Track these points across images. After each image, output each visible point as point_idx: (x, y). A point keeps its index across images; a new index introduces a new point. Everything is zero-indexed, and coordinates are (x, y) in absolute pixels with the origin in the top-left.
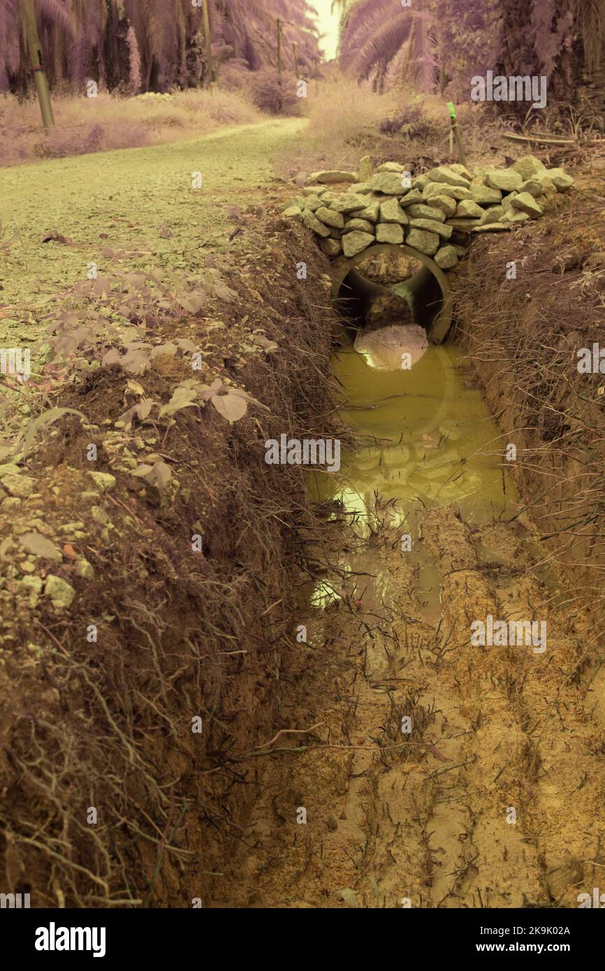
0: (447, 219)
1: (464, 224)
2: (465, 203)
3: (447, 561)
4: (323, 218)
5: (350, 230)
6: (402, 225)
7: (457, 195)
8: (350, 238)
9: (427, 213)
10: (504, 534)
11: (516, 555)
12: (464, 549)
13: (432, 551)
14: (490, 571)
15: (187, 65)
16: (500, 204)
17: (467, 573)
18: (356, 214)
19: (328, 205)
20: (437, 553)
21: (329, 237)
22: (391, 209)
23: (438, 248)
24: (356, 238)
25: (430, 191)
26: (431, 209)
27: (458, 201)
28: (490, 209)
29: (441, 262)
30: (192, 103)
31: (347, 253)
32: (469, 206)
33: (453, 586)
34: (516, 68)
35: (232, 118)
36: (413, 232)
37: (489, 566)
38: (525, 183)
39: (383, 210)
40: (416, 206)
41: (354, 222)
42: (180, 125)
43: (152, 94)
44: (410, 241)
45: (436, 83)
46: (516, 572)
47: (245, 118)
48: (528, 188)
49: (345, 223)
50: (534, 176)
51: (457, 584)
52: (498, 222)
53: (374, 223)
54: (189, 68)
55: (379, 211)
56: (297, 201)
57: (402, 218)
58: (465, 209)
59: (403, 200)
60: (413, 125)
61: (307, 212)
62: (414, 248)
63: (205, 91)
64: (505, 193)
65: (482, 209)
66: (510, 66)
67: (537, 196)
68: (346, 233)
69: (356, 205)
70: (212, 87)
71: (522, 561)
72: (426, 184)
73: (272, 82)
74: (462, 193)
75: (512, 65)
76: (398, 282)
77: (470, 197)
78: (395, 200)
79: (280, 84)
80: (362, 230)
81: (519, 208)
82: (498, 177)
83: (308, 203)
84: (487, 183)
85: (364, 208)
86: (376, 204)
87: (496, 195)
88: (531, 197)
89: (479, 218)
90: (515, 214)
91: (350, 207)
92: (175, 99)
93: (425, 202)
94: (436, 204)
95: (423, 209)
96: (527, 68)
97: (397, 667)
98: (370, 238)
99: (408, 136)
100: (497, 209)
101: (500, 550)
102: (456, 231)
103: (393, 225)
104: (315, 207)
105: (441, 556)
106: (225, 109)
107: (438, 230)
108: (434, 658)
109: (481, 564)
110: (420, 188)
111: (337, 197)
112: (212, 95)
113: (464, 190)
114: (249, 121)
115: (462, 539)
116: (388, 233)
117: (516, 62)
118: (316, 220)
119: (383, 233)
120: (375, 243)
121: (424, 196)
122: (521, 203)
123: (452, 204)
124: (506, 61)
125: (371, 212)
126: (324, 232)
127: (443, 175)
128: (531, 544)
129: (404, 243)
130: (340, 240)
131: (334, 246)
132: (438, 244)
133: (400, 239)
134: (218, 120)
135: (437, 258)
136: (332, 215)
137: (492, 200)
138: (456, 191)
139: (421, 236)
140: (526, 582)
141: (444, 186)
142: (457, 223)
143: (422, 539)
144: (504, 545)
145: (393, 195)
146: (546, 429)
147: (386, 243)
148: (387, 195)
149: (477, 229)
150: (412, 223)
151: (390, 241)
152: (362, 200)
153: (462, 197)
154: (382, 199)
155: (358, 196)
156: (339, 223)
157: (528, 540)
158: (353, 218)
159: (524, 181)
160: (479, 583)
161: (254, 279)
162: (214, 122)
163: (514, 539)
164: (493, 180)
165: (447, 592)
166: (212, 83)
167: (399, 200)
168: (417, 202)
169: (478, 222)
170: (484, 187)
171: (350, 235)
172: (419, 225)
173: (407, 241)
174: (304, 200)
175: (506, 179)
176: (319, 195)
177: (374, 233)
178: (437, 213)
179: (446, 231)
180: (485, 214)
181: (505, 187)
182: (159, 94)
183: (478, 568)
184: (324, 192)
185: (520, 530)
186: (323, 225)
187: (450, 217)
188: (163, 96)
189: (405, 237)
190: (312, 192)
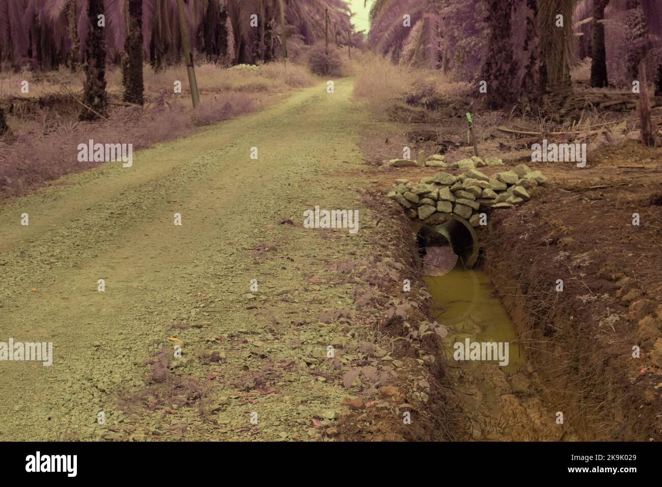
0: (476, 199)
1: (486, 202)
2: (486, 190)
3: (498, 390)
4: (408, 198)
5: (423, 204)
6: (452, 202)
7: (482, 186)
8: (422, 209)
9: (465, 196)
10: (523, 378)
11: (529, 387)
12: (505, 384)
13: (490, 385)
14: (518, 394)
15: (265, 41)
16: (506, 191)
17: (509, 395)
18: (426, 195)
19: (410, 190)
20: (493, 386)
21: (411, 208)
22: (445, 193)
23: (472, 215)
24: (426, 209)
25: (467, 183)
26: (467, 193)
27: (483, 189)
28: (501, 194)
29: (473, 223)
30: (272, 72)
31: (421, 217)
32: (489, 192)
33: (504, 401)
34: (499, 66)
35: (299, 83)
36: (458, 206)
37: (518, 392)
38: (521, 180)
39: (441, 193)
40: (459, 191)
41: (425, 200)
42: (266, 90)
43: (244, 65)
44: (456, 211)
45: (439, 61)
46: (530, 395)
47: (307, 83)
48: (522, 184)
49: (420, 200)
50: (525, 176)
51: (505, 400)
52: (505, 202)
53: (436, 200)
54: (266, 43)
55: (438, 194)
56: (393, 188)
57: (451, 198)
58: (486, 194)
59: (452, 188)
60: (429, 98)
61: (399, 194)
62: (458, 215)
63: (281, 64)
64: (509, 185)
65: (496, 194)
66: (495, 64)
67: (527, 188)
68: (420, 206)
69: (426, 190)
70: (285, 61)
71: (532, 391)
72: (464, 179)
73: (322, 53)
74: (485, 185)
75: (497, 63)
76: (439, 224)
77: (489, 187)
78: (447, 188)
79: (327, 54)
80: (429, 204)
81: (517, 195)
82: (505, 176)
83: (399, 189)
84: (499, 179)
85: (430, 192)
86: (437, 190)
87: (504, 186)
88: (524, 189)
89: (494, 199)
90: (515, 198)
91: (422, 192)
92: (260, 69)
93: (464, 189)
94: (470, 191)
95: (463, 193)
96: (506, 66)
97: (486, 434)
98: (434, 209)
99: (425, 106)
100: (505, 194)
101: (522, 385)
102: (481, 206)
103: (446, 202)
104: (403, 191)
105: (495, 388)
106: (295, 77)
107: (471, 205)
108: (502, 431)
109: (514, 391)
110: (461, 181)
111: (415, 185)
112: (285, 67)
113: (486, 182)
114: (311, 84)
115: (504, 380)
116: (444, 206)
117: (499, 62)
118: (404, 199)
119: (441, 207)
120: (436, 212)
121: (464, 186)
122: (518, 192)
123: (479, 191)
124: (493, 61)
125: (434, 194)
126: (408, 205)
127: (474, 174)
128: (535, 382)
129: (453, 212)
130: (416, 210)
131: (414, 213)
132: (471, 213)
133: (450, 210)
134: (290, 85)
135: (471, 221)
136: (412, 196)
137: (501, 189)
138: (482, 184)
139: (462, 208)
140: (536, 400)
141: (475, 180)
142: (482, 201)
143: (484, 379)
144: (523, 383)
145: (446, 185)
146: (545, 331)
147: (442, 212)
148: (443, 185)
149: (494, 206)
150: (457, 201)
151: (445, 211)
152: (429, 187)
153: (485, 187)
154: (441, 187)
155: (427, 185)
156: (417, 200)
157: (534, 380)
158: (424, 198)
159: (519, 178)
160: (516, 400)
161: (397, 250)
162: (288, 87)
163: (528, 380)
164: (503, 177)
165: (500, 404)
166: (286, 59)
167: (450, 188)
168: (460, 189)
169: (494, 201)
170: (497, 181)
171: (422, 207)
172: (461, 202)
173: (454, 211)
174: (397, 187)
175: (509, 177)
176: (405, 184)
177: (436, 206)
178: (472, 196)
179: (476, 206)
180: (498, 197)
181: (509, 182)
182: (249, 65)
183: (513, 393)
184: (408, 182)
185: (530, 375)
186: (407, 202)
187: (478, 198)
188: (252, 67)
189: (453, 208)
190: (401, 182)
